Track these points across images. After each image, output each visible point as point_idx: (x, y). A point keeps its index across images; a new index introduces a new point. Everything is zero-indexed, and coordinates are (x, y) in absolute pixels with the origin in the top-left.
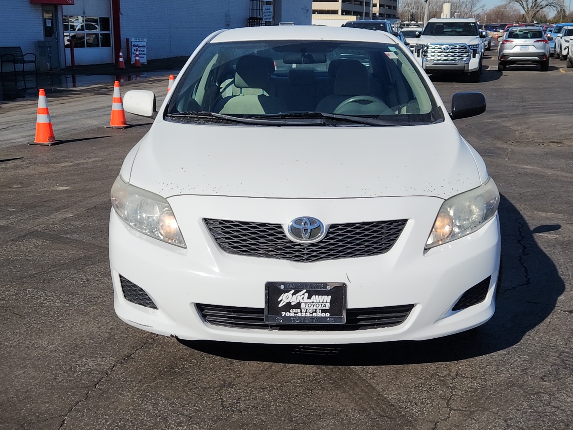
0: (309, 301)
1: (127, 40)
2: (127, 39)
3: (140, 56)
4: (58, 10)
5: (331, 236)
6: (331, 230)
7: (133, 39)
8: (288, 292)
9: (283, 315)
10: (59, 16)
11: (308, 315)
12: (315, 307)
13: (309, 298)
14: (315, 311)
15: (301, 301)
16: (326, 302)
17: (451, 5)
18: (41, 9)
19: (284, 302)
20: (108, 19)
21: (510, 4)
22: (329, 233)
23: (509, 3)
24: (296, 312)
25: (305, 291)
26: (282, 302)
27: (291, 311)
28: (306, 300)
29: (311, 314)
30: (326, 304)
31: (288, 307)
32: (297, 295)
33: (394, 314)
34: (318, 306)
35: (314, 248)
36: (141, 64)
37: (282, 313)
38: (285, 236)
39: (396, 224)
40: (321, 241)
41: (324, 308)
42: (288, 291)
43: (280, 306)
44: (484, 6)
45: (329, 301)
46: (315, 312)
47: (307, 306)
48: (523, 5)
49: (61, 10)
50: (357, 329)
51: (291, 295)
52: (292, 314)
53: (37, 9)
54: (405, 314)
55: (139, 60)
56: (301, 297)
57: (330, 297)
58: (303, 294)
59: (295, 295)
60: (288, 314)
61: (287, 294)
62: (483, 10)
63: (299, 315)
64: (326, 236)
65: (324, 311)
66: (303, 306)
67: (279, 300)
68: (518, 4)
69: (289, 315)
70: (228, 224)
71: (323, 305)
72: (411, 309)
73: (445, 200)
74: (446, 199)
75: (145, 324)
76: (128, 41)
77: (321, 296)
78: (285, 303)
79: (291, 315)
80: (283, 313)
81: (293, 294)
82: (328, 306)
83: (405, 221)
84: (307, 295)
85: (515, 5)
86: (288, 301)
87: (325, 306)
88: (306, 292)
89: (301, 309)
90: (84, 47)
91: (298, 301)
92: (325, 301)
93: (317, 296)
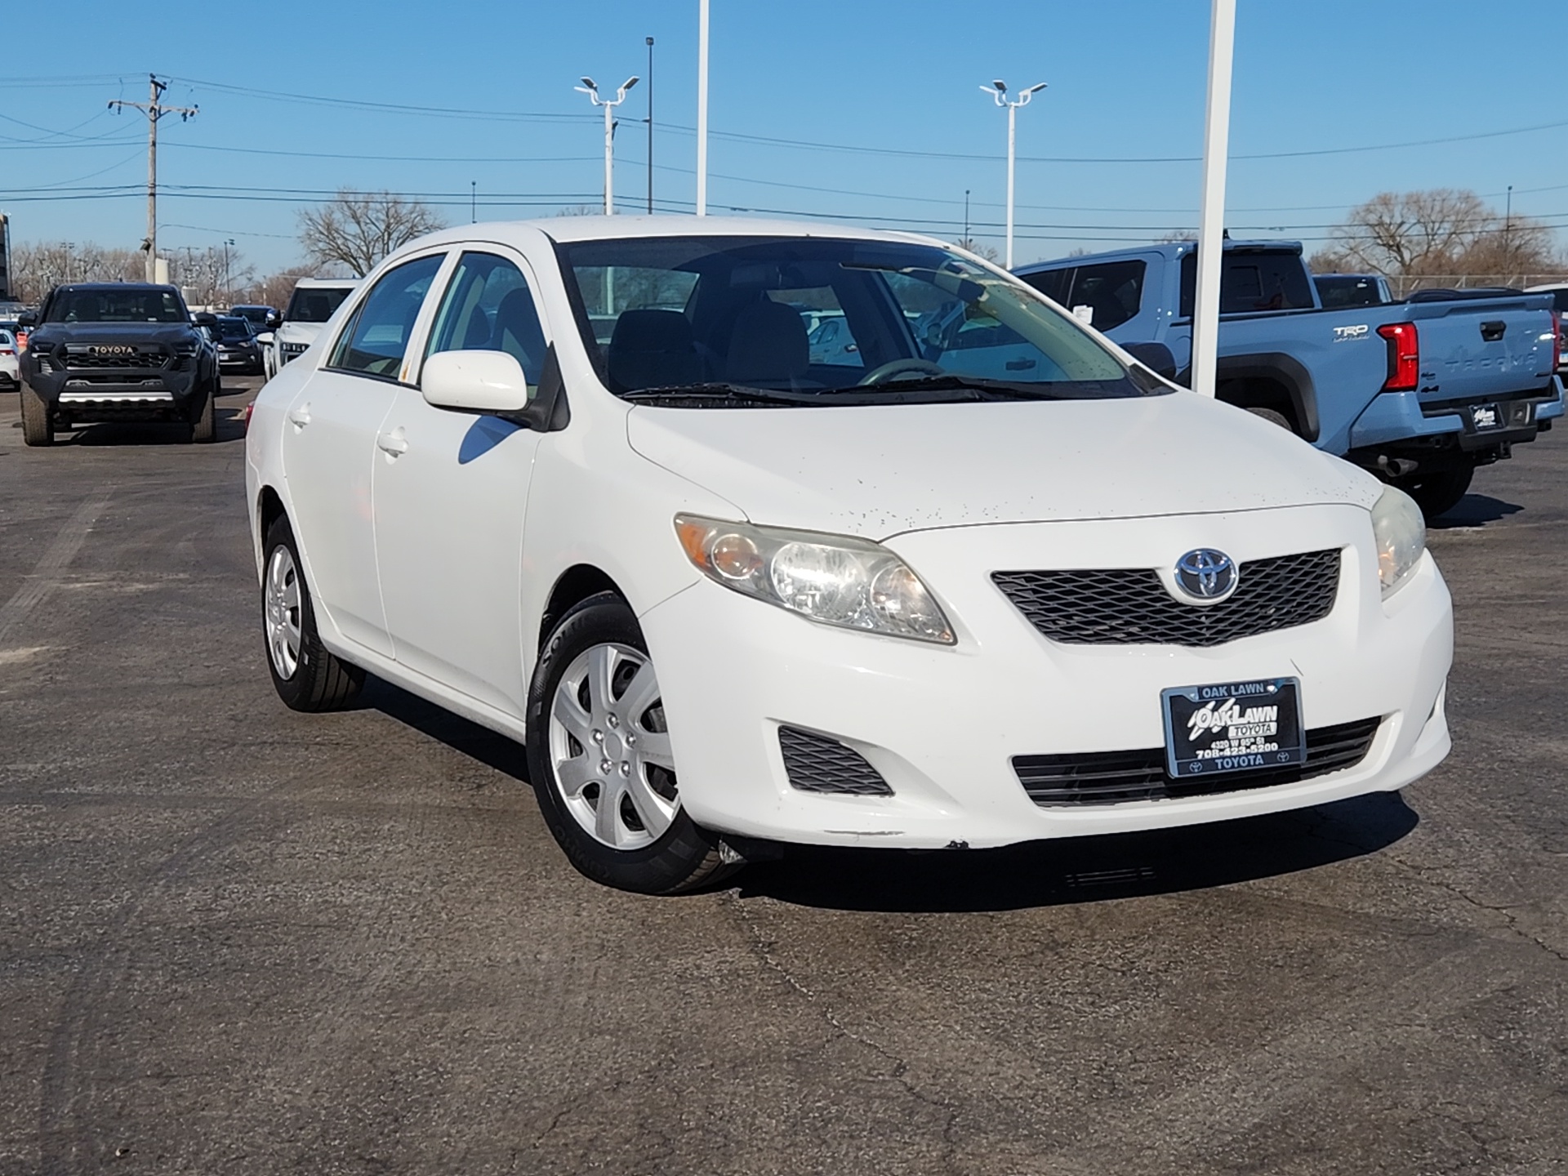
0: (1243, 721)
5: (1246, 586)
6: (1242, 575)
8: (1204, 706)
9: (1200, 757)
11: (1244, 751)
12: (1253, 732)
13: (1242, 715)
14: (1253, 740)
15: (1229, 723)
16: (1271, 721)
17: (169, 265)
19: (1199, 728)
21: (326, 265)
22: (1243, 580)
23: (323, 263)
24: (1222, 747)
25: (1232, 700)
26: (1196, 728)
27: (1213, 746)
28: (1237, 720)
29: (1248, 747)
30: (1271, 724)
31: (1208, 737)
32: (1220, 710)
33: (1350, 742)
34: (1257, 729)
35: (1220, 615)
37: (1198, 752)
38: (1166, 594)
40: (1232, 597)
41: (1268, 733)
43: (1193, 737)
44: (251, 269)
45: (1274, 717)
46: (1254, 743)
47: (1240, 734)
48: (359, 266)
50: (1299, 779)
51: (1210, 713)
52: (1215, 754)
54: (1364, 739)
56: (1227, 715)
57: (1275, 708)
58: (1231, 709)
59: (1217, 710)
60: (1208, 754)
61: (1203, 711)
62: (250, 279)
63: (1227, 753)
64: (1239, 587)
65: (1268, 739)
66: (1232, 733)
67: (1190, 724)
68: (347, 265)
69: (1209, 757)
70: (1049, 580)
71: (1266, 728)
72: (1375, 728)
74: (1370, 510)
75: (880, 830)
77: (1260, 709)
78: (1201, 731)
79: (1214, 756)
80: (1200, 753)
81: (1215, 709)
82: (1273, 729)
83: (1338, 552)
85: (340, 267)
86: (1205, 725)
87: (1269, 729)
88: (1235, 704)
89: (1229, 740)
91: (1223, 724)
92: (1268, 719)
93: (1255, 709)
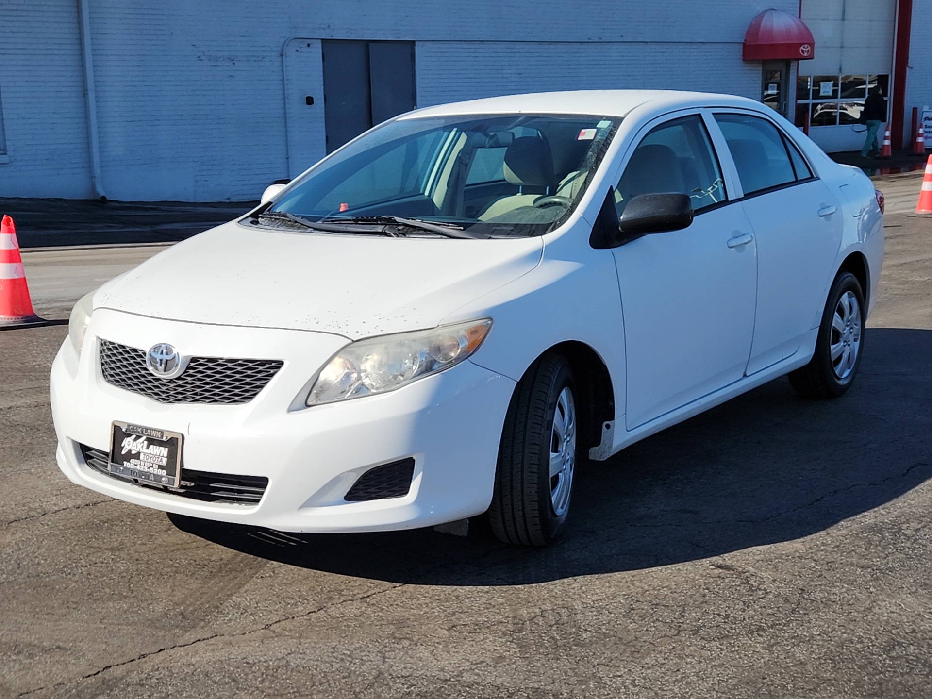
0: (147, 451)
1: (915, 110)
2: (914, 108)
3: (925, 135)
4: (791, 68)
5: (191, 372)
6: (192, 364)
7: (926, 108)
8: (130, 437)
9: (125, 466)
10: (791, 77)
11: (146, 469)
12: (152, 460)
13: (148, 448)
14: (152, 465)
15: (141, 451)
16: (163, 456)
18: (761, 68)
20: (887, 76)
22: (188, 368)
24: (136, 464)
25: (144, 437)
26: (125, 448)
27: (132, 461)
28: (145, 449)
29: (148, 468)
30: (163, 458)
31: (130, 456)
32: (137, 442)
34: (155, 459)
35: (172, 386)
36: (926, 149)
37: (124, 462)
39: (267, 366)
40: (180, 377)
41: (160, 463)
42: (130, 435)
43: (123, 452)
45: (166, 455)
46: (152, 467)
47: (145, 459)
49: (796, 67)
50: (212, 501)
51: (133, 441)
53: (752, 68)
55: (922, 143)
56: (141, 445)
57: (167, 450)
58: (143, 442)
60: (129, 465)
61: (129, 439)
63: (138, 467)
64: (185, 372)
65: (161, 467)
66: (142, 457)
67: (122, 445)
69: (129, 467)
73: (353, 341)
74: (355, 339)
76: (917, 111)
77: (158, 447)
78: (127, 450)
79: (131, 467)
82: (164, 461)
83: (279, 364)
84: (146, 443)
86: (129, 448)
87: (161, 461)
88: (145, 440)
89: (140, 461)
90: (835, 123)
91: (138, 450)
92: (161, 455)
93: (155, 447)
